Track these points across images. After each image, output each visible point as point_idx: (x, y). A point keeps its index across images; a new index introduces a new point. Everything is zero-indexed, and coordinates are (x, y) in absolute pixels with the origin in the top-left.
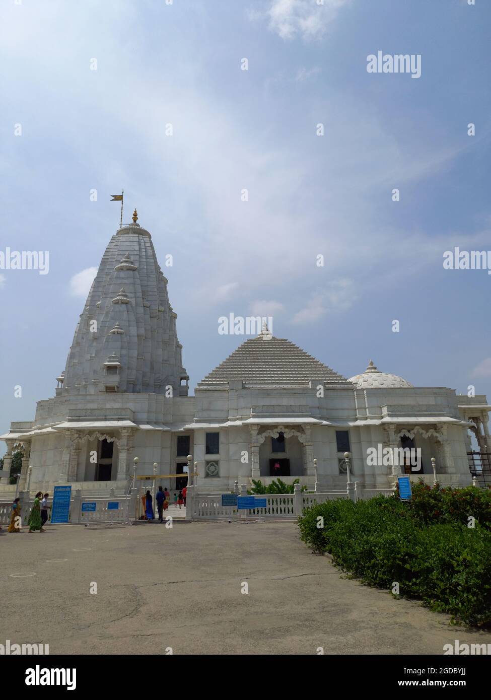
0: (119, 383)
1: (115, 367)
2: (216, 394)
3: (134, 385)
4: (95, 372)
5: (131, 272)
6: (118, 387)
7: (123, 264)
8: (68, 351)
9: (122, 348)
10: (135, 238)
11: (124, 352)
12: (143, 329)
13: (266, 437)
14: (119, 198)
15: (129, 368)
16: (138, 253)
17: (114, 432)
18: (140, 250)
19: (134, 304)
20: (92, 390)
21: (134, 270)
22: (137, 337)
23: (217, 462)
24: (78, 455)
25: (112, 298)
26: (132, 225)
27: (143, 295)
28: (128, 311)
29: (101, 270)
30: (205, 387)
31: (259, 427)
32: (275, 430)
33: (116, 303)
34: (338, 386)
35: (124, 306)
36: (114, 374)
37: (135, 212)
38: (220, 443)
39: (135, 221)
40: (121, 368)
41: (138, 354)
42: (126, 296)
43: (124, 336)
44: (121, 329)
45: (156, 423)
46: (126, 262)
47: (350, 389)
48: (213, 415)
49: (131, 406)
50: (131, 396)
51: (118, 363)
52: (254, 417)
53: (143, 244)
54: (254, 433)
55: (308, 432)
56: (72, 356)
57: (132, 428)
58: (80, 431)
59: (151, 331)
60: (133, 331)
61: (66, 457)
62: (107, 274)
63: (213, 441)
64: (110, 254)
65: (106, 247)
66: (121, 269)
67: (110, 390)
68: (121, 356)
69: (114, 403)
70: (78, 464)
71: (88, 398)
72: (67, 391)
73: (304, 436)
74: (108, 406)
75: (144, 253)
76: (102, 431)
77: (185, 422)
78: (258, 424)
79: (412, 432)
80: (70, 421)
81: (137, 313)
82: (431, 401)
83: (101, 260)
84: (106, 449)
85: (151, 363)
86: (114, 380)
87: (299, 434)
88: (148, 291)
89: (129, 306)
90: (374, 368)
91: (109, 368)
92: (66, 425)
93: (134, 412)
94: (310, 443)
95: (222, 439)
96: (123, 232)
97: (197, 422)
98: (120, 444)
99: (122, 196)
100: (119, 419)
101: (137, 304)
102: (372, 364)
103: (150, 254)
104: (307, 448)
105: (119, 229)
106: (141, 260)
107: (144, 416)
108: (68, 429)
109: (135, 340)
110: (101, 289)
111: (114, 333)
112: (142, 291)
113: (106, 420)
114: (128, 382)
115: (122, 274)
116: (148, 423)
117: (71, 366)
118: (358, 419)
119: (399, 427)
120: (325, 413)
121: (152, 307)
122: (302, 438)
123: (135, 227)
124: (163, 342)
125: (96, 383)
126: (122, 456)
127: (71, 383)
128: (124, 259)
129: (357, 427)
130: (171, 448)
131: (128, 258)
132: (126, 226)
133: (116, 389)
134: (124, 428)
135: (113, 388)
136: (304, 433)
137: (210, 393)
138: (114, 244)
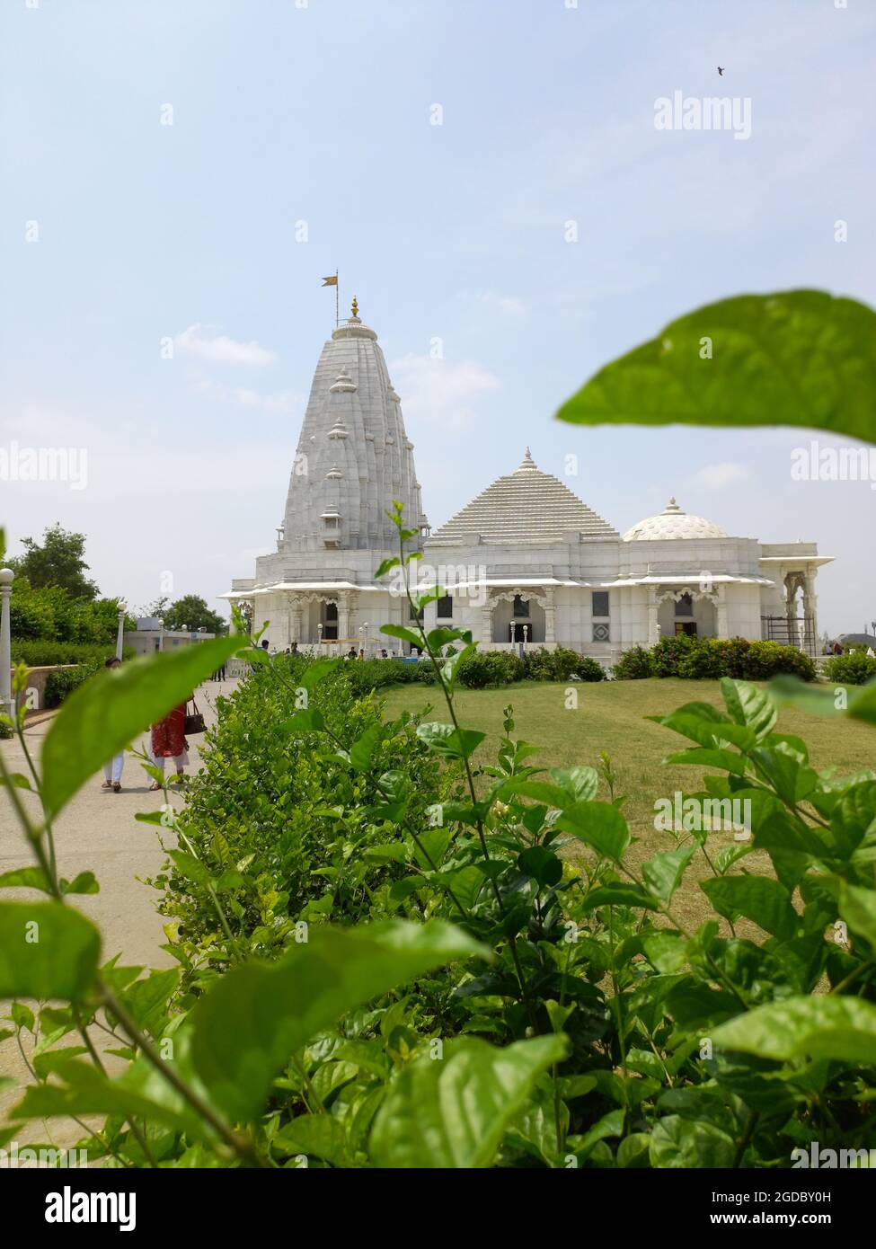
0: (340, 537)
1: (333, 519)
2: (449, 551)
3: (359, 539)
4: (314, 524)
5: (348, 394)
6: (339, 542)
7: (340, 384)
8: (285, 495)
9: (340, 496)
10: (352, 342)
11: (343, 500)
12: (366, 471)
13: (500, 600)
14: (332, 281)
15: (350, 520)
16: (357, 366)
17: (333, 594)
18: (360, 361)
19: (353, 440)
20: (312, 545)
21: (352, 391)
22: (358, 481)
24: (300, 617)
25: (327, 431)
26: (351, 321)
27: (365, 424)
28: (346, 449)
29: (314, 393)
30: (436, 542)
31: (491, 590)
32: (511, 593)
33: (332, 438)
34: (600, 538)
35: (341, 441)
36: (334, 527)
37: (355, 300)
38: (453, 606)
39: (355, 314)
40: (340, 520)
41: (362, 502)
42: (343, 428)
43: (342, 481)
44: (339, 471)
46: (342, 380)
47: (614, 542)
49: (352, 565)
50: (352, 553)
51: (337, 515)
53: (363, 352)
55: (549, 595)
56: (290, 503)
57: (353, 591)
58: (299, 592)
59: (377, 471)
60: (354, 473)
61: (285, 619)
62: (322, 397)
63: (445, 605)
64: (323, 369)
65: (318, 358)
66: (336, 391)
67: (330, 545)
68: (340, 505)
69: (335, 561)
70: (302, 626)
71: (306, 555)
72: (289, 544)
73: (544, 599)
74: (328, 565)
75: (364, 366)
76: (322, 593)
78: (488, 587)
79: (679, 594)
80: (286, 581)
81: (358, 450)
82: (716, 555)
83: (312, 378)
84: (332, 612)
85: (379, 511)
86: (333, 534)
87: (538, 597)
88: (370, 419)
89: (347, 441)
90: (674, 508)
91: (329, 521)
92: (284, 586)
93: (356, 572)
94: (548, 608)
95: (455, 603)
96: (340, 334)
98: (342, 606)
99: (336, 277)
100: (337, 580)
101: (357, 439)
102: (673, 502)
103: (373, 364)
104: (546, 612)
105: (335, 329)
106: (362, 375)
107: (364, 576)
108: (285, 591)
109: (357, 484)
110: (314, 419)
111: (330, 477)
112: (364, 419)
113: (323, 581)
114: (351, 536)
115: (340, 398)
116: (371, 584)
117: (290, 515)
118: (619, 578)
119: (663, 588)
120: (577, 572)
121: (378, 440)
122: (541, 602)
123: (355, 326)
124: (393, 484)
125: (315, 537)
126: (343, 619)
127: (291, 536)
128: (341, 376)
129: (619, 589)
130: (402, 609)
131: (345, 374)
132: (344, 324)
133: (337, 545)
134: (342, 590)
135: (333, 543)
136: (545, 596)
137: (441, 550)
138: (328, 354)
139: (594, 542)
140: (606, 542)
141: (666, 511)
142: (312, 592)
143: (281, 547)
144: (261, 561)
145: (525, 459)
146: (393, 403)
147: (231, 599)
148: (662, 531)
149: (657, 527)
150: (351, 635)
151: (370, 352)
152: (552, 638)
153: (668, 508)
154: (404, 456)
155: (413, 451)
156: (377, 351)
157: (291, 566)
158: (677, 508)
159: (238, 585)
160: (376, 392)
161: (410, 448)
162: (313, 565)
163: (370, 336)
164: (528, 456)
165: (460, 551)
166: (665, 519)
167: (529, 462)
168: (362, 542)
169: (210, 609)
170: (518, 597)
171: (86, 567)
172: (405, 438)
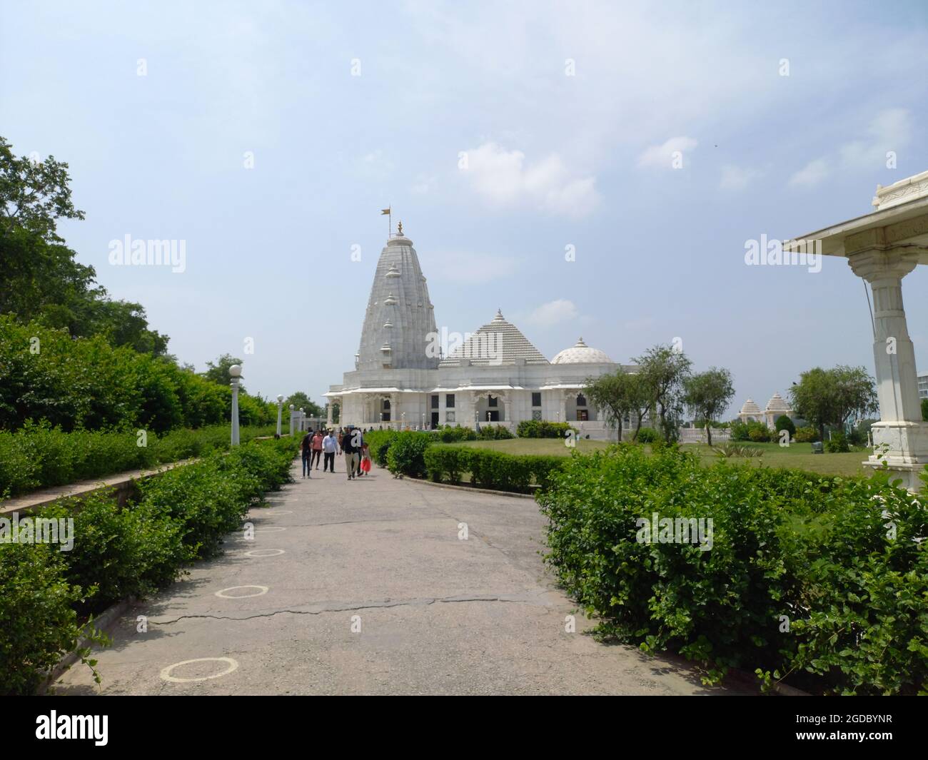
0: (392, 361)
1: (388, 351)
2: (453, 369)
3: (402, 363)
5: (396, 279)
6: (391, 364)
7: (390, 273)
8: (360, 336)
9: (392, 337)
10: (398, 248)
11: (393, 340)
12: (407, 323)
13: (480, 398)
14: (387, 212)
15: (397, 351)
17: (388, 395)
19: (399, 306)
21: (398, 277)
22: (402, 329)
23: (453, 413)
24: (369, 407)
25: (384, 300)
26: (398, 235)
27: (406, 296)
28: (395, 310)
29: (376, 277)
30: (445, 365)
31: (475, 392)
32: (485, 394)
33: (387, 304)
34: (536, 362)
36: (388, 356)
37: (400, 222)
38: (455, 401)
39: (400, 231)
40: (391, 351)
41: (404, 341)
42: (393, 299)
43: (392, 329)
44: (391, 324)
45: (416, 388)
46: (393, 271)
47: (544, 365)
48: (450, 383)
49: (398, 377)
50: (398, 370)
52: (472, 385)
54: (472, 395)
55: (507, 395)
56: (363, 340)
57: (398, 393)
58: (368, 393)
59: (413, 323)
60: (399, 325)
61: (361, 409)
62: (381, 280)
63: (451, 400)
64: (382, 264)
65: (379, 258)
66: (389, 277)
67: (386, 366)
68: (392, 343)
69: (389, 376)
70: (370, 413)
72: (362, 364)
73: (504, 397)
74: (384, 378)
75: (406, 262)
76: (382, 394)
77: (435, 387)
78: (474, 390)
79: (577, 394)
80: (362, 388)
81: (401, 311)
83: (376, 269)
84: (387, 405)
86: (388, 360)
87: (501, 396)
91: (385, 352)
92: (360, 390)
95: (456, 398)
96: (391, 243)
97: (440, 387)
98: (392, 401)
99: (389, 210)
100: (389, 387)
101: (401, 305)
102: (581, 340)
103: (411, 261)
104: (505, 404)
107: (407, 384)
108: (361, 393)
109: (401, 331)
110: (377, 293)
111: (386, 327)
112: (405, 293)
113: (382, 387)
114: (398, 361)
115: (391, 281)
116: (410, 388)
117: (363, 348)
118: (546, 385)
119: (568, 391)
120: (523, 381)
121: (413, 304)
122: (503, 399)
123: (400, 238)
124: (422, 330)
125: (377, 362)
126: (393, 409)
127: (363, 360)
128: (392, 268)
129: (546, 391)
130: (427, 403)
131: (394, 266)
132: (394, 237)
133: (390, 366)
134: (393, 392)
135: (388, 365)
136: (504, 395)
137: (447, 369)
138: (384, 255)
139: (532, 365)
140: (540, 365)
141: (577, 345)
142: (376, 393)
143: (357, 366)
144: (346, 375)
145: (498, 314)
146: (421, 282)
147: (329, 397)
148: (573, 357)
149: (570, 355)
150: (398, 418)
151: (409, 254)
152: (508, 419)
153: (579, 343)
154: (428, 312)
155: (434, 310)
156: (413, 253)
157: (363, 379)
158: (583, 343)
159: (333, 388)
160: (412, 277)
161: (431, 308)
162: (375, 378)
163: (409, 243)
164: (500, 312)
165: (459, 370)
166: (574, 350)
167: (501, 317)
168: (405, 364)
169: (311, 401)
170: (490, 396)
171: (242, 378)
172: (429, 302)
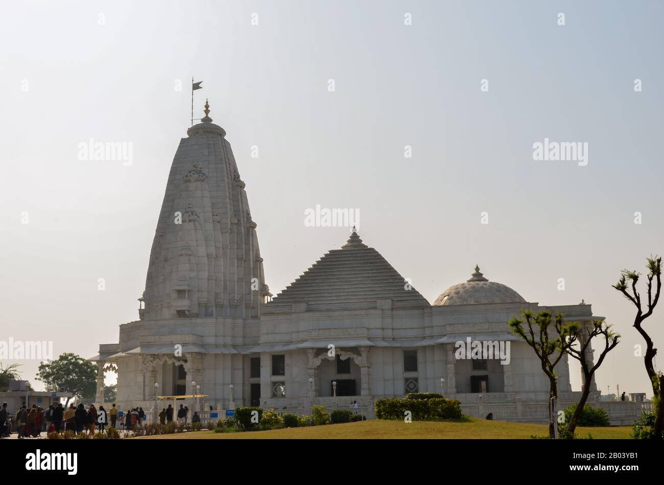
0: (190, 307)
1: (184, 291)
3: (207, 308)
4: (169, 295)
5: (199, 183)
6: (189, 311)
9: (191, 270)
10: (204, 139)
12: (214, 248)
13: (322, 360)
15: (199, 291)
16: (207, 159)
18: (209, 156)
19: (202, 222)
20: (167, 314)
22: (206, 258)
23: (283, 383)
26: (203, 120)
27: (212, 209)
28: (195, 230)
31: (315, 350)
35: (193, 224)
36: (185, 298)
37: (207, 102)
38: (285, 365)
39: (207, 115)
40: (189, 291)
41: (209, 275)
42: (193, 212)
45: (225, 346)
46: (194, 171)
47: (420, 307)
48: (277, 337)
49: (199, 330)
50: (200, 321)
51: (186, 287)
53: (212, 147)
54: (310, 355)
55: (364, 354)
59: (223, 248)
60: (202, 250)
63: (278, 363)
64: (179, 161)
65: (175, 152)
67: (181, 314)
69: (185, 327)
71: (162, 322)
72: (149, 311)
73: (360, 358)
74: (178, 331)
75: (213, 159)
77: (255, 344)
78: (312, 348)
80: (141, 346)
81: (206, 231)
84: (181, 373)
85: (225, 281)
86: (184, 303)
87: (355, 356)
88: (218, 203)
89: (198, 223)
90: (478, 275)
91: (179, 292)
92: (138, 350)
93: (202, 336)
94: (364, 365)
95: (287, 360)
96: (193, 132)
97: (263, 345)
100: (184, 345)
101: (206, 221)
104: (362, 369)
105: (190, 126)
106: (211, 167)
108: (140, 354)
113: (172, 345)
114: (200, 306)
115: (191, 186)
116: (216, 346)
118: (425, 338)
120: (389, 333)
121: (223, 221)
122: (358, 360)
123: (207, 124)
125: (169, 307)
126: (190, 379)
127: (151, 305)
128: (193, 168)
129: (424, 347)
130: (244, 369)
131: (197, 165)
132: (198, 122)
133: (187, 313)
134: (188, 353)
135: (184, 312)
136: (361, 355)
138: (183, 149)
139: (404, 308)
140: (414, 307)
142: (163, 355)
143: (142, 315)
144: (124, 328)
145: (351, 234)
146: (238, 190)
148: (465, 296)
149: (461, 292)
152: (367, 392)
154: (248, 233)
156: (225, 145)
157: (147, 333)
159: (105, 349)
162: (165, 332)
163: (219, 132)
164: (354, 231)
165: (290, 317)
167: (356, 238)
168: (210, 311)
170: (338, 356)
